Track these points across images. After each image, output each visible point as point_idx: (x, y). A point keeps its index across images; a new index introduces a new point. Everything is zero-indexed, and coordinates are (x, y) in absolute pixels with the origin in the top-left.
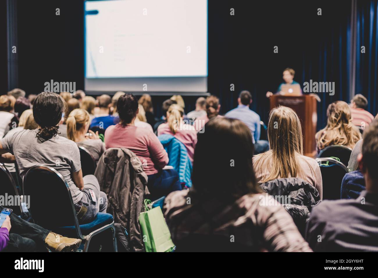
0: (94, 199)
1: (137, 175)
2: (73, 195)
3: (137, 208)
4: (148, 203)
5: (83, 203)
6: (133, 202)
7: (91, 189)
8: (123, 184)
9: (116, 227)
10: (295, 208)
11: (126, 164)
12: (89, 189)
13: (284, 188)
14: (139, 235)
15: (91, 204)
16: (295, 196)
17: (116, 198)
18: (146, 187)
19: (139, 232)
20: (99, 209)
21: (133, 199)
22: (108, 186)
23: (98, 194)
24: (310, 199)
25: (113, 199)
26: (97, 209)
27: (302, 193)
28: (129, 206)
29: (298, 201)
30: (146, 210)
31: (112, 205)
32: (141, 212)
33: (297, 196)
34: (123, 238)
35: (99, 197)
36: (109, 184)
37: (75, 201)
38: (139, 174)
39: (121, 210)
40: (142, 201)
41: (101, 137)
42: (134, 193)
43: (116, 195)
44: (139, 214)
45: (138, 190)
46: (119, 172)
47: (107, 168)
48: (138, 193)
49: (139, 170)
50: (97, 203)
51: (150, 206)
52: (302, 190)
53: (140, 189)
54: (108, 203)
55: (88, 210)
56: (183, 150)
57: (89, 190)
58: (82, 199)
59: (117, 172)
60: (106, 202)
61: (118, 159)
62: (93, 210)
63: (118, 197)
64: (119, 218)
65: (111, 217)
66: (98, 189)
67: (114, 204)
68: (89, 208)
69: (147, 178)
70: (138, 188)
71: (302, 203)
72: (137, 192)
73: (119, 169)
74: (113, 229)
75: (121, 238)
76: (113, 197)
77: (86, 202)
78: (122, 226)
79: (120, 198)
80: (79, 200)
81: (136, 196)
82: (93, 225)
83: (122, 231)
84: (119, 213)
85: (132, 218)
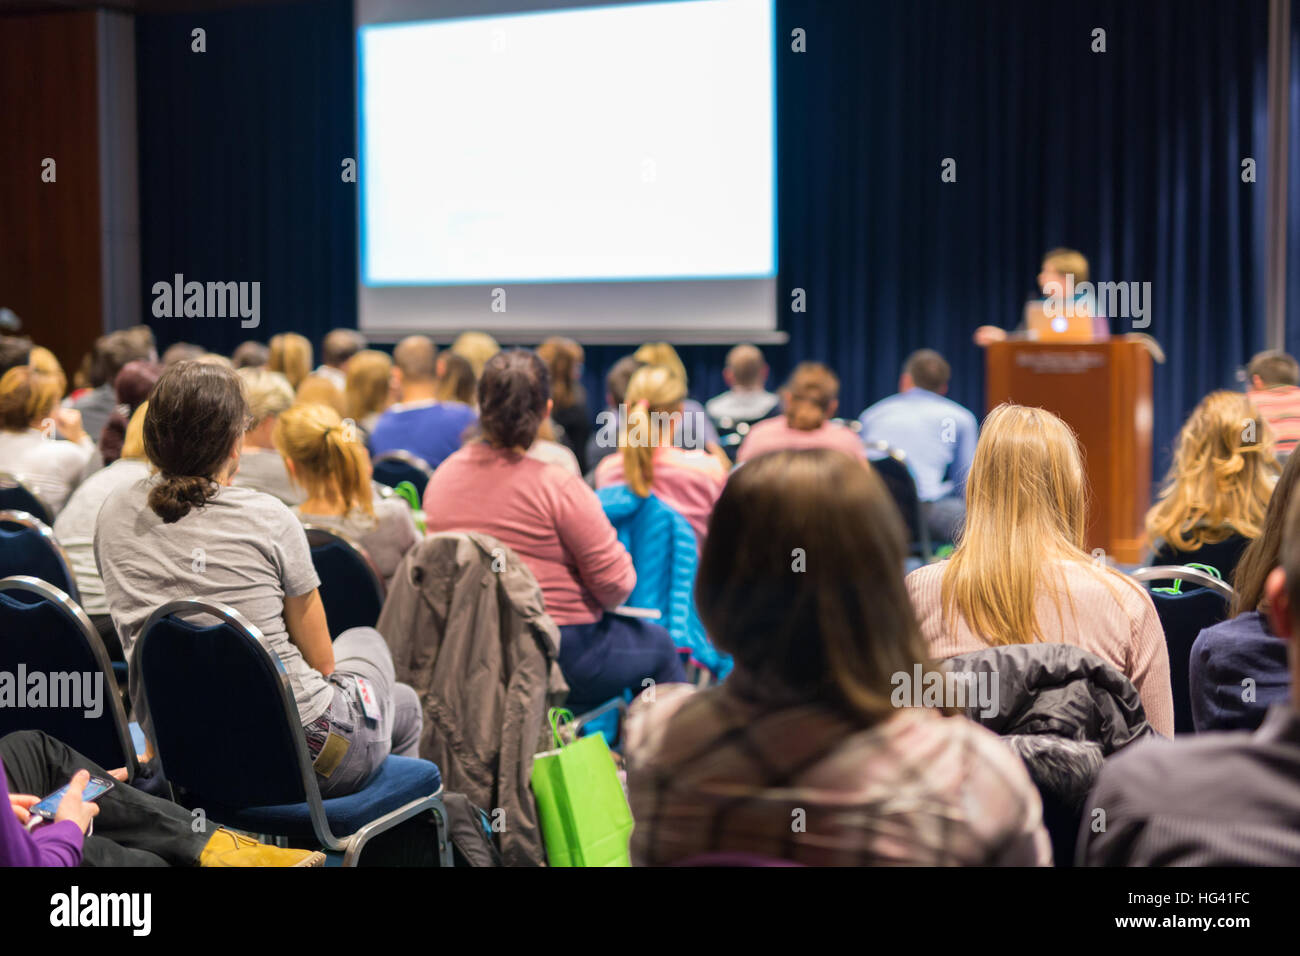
0: (372, 711)
1: (523, 626)
2: (298, 696)
3: (524, 740)
4: (562, 722)
5: (334, 724)
6: (509, 717)
7: (360, 675)
8: (476, 655)
9: (448, 805)
10: (1055, 751)
11: (484, 586)
12: (355, 676)
13: (1016, 678)
14: (533, 829)
15: (361, 727)
16: (1056, 707)
17: (453, 704)
18: (555, 667)
19: (531, 821)
20: (389, 744)
21: (511, 709)
22: (424, 664)
23: (387, 692)
24: (1110, 718)
25: (440, 708)
26: (383, 742)
27: (1081, 697)
28: (497, 732)
29: (1068, 726)
30: (554, 745)
31: (437, 729)
32: (539, 751)
33: (1062, 708)
34: (473, 844)
35: (388, 703)
36: (427, 657)
37: (307, 715)
38: (529, 621)
39: (468, 745)
40: (541, 714)
41: (405, 494)
42: (514, 688)
43: (451, 693)
44: (531, 758)
45: (525, 677)
46: (462, 613)
47: (423, 602)
48: (527, 687)
49: (532, 609)
50: (383, 722)
51: (567, 730)
52: (1080, 687)
53: (535, 672)
54: (425, 723)
55: (353, 747)
56: (684, 538)
57: (352, 677)
58: (329, 708)
59: (457, 616)
60: (419, 718)
61: (457, 570)
62: (368, 748)
63: (458, 702)
64: (463, 773)
65: (432, 772)
66: (386, 673)
67: (446, 726)
68: (353, 740)
69: (556, 637)
70: (527, 671)
71: (1079, 732)
72: (522, 682)
73: (463, 604)
74: (438, 812)
75: (467, 844)
76: (442, 701)
77: (345, 720)
78: (470, 803)
79: (465, 705)
80: (320, 711)
81: (518, 697)
82: (368, 800)
83: (469, 819)
84: (463, 755)
85: (507, 773)
